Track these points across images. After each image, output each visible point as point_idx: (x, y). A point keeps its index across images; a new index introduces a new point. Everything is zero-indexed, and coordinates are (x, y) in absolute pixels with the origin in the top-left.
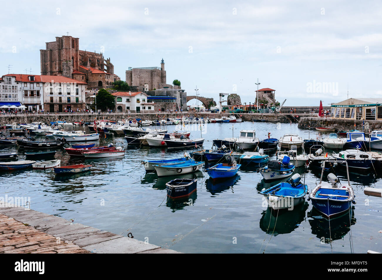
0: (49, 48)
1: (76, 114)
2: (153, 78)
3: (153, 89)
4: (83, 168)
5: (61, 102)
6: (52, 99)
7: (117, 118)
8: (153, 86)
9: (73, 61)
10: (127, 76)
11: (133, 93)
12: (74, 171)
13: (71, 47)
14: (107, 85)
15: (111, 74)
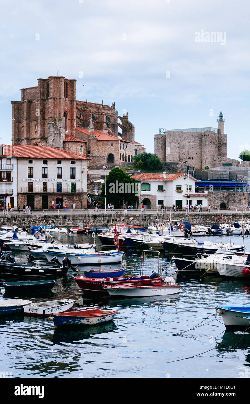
0: (26, 99)
1: (72, 213)
2: (204, 148)
3: (204, 167)
4: (102, 316)
5: (47, 192)
6: (31, 186)
7: (143, 220)
8: (204, 161)
9: (66, 119)
10: (156, 145)
11: (171, 176)
12: (88, 322)
13: (62, 96)
14: (123, 162)
15: (129, 141)
